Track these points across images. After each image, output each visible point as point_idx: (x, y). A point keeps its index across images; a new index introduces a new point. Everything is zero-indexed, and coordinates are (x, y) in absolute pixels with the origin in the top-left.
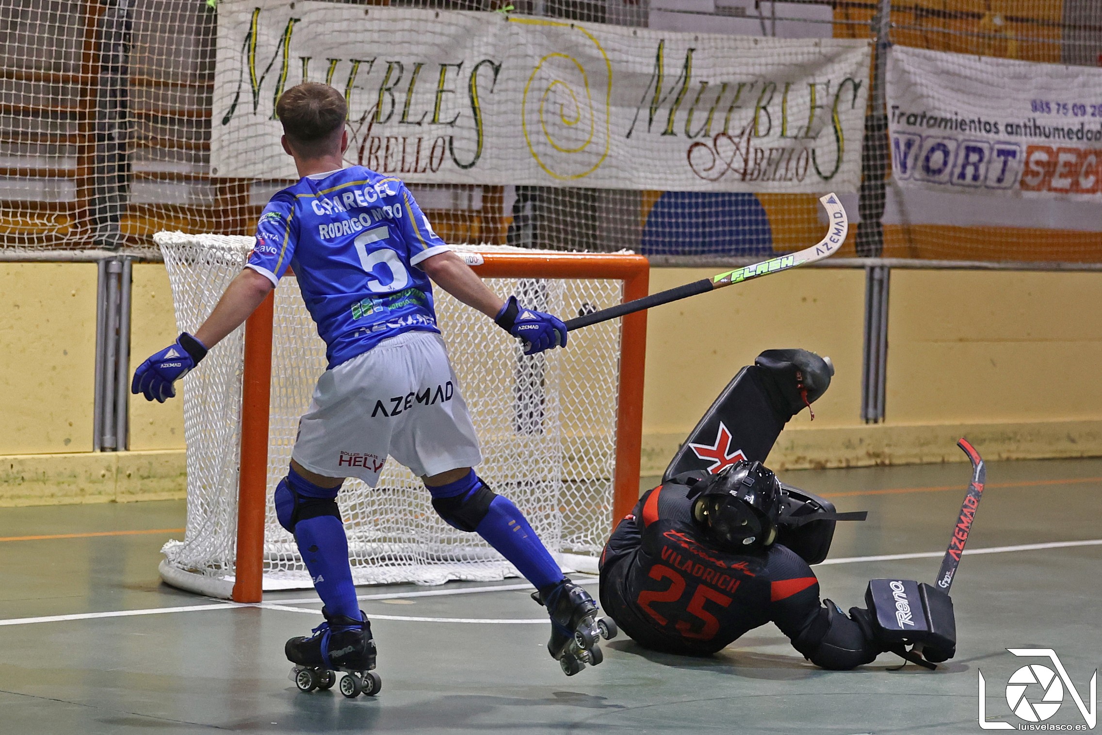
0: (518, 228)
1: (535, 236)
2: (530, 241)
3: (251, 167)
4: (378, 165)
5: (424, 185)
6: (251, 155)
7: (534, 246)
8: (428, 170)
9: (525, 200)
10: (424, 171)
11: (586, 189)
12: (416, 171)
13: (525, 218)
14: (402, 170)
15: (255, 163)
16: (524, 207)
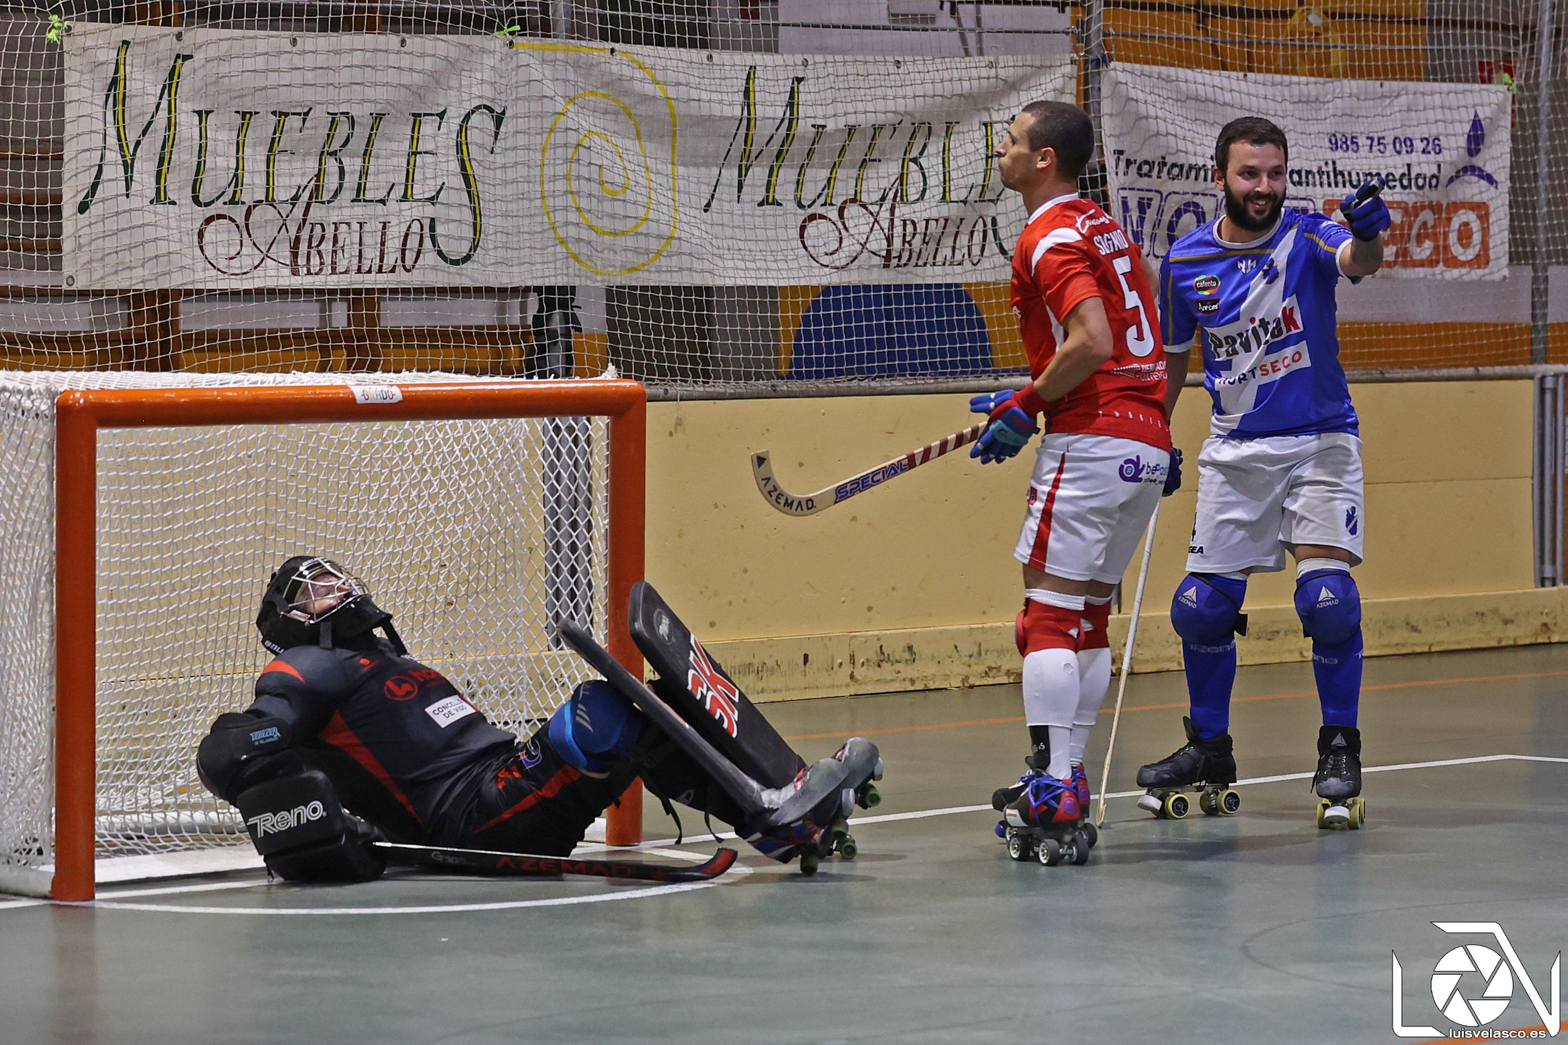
0: (542, 349)
1: (568, 360)
2: (560, 366)
3: (126, 274)
4: (322, 264)
5: (394, 291)
6: (126, 257)
7: (568, 373)
8: (399, 269)
9: (551, 307)
10: (393, 270)
11: (644, 288)
12: (380, 271)
13: (552, 334)
14: (359, 271)
15: (130, 268)
16: (549, 317)
